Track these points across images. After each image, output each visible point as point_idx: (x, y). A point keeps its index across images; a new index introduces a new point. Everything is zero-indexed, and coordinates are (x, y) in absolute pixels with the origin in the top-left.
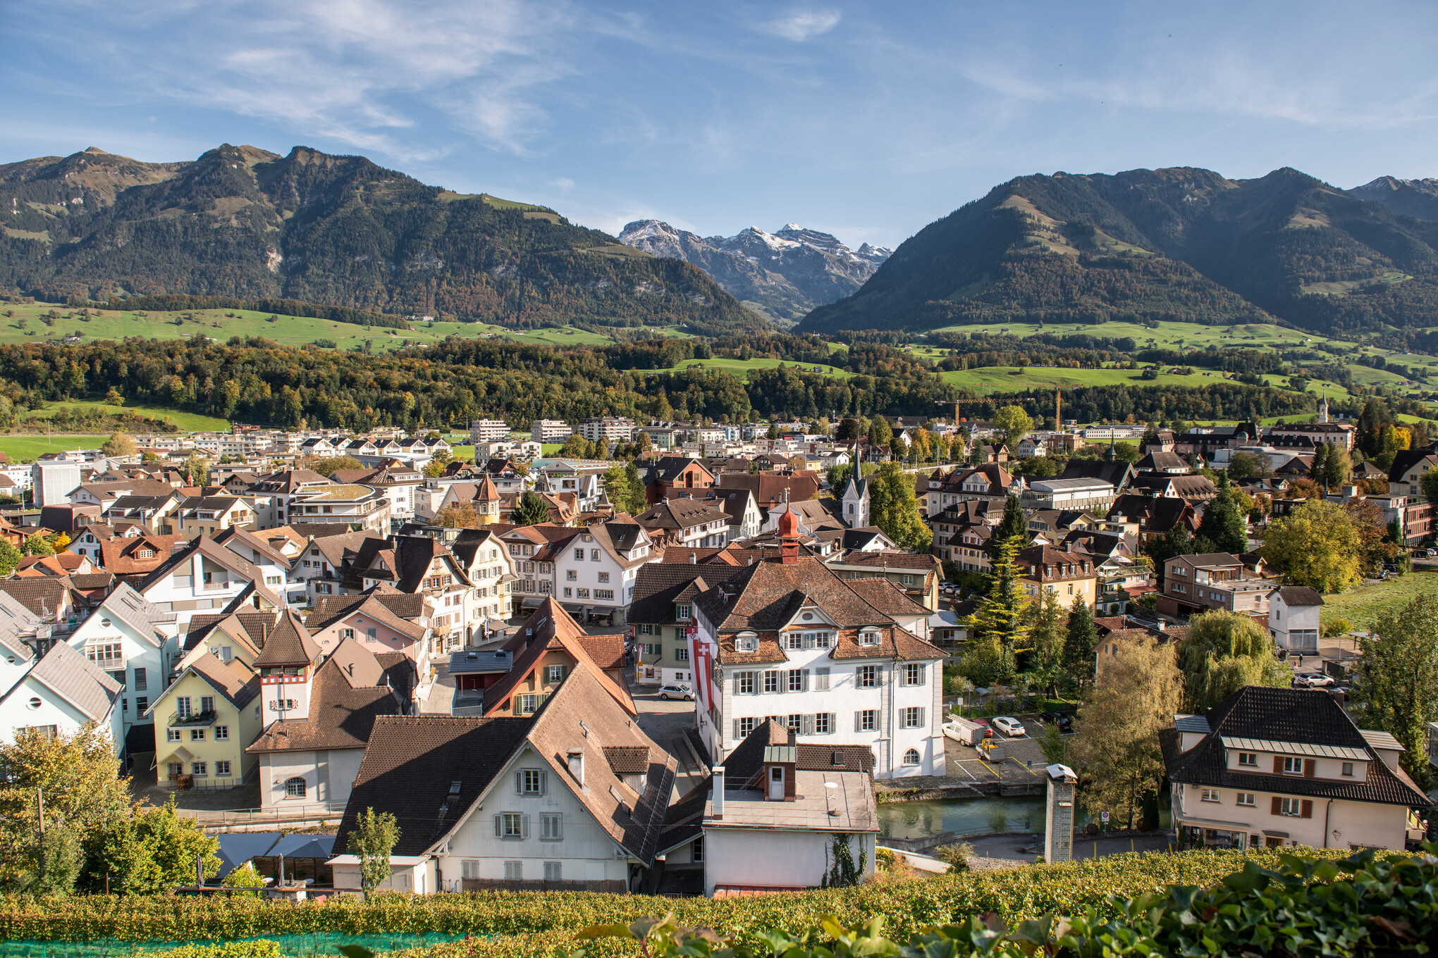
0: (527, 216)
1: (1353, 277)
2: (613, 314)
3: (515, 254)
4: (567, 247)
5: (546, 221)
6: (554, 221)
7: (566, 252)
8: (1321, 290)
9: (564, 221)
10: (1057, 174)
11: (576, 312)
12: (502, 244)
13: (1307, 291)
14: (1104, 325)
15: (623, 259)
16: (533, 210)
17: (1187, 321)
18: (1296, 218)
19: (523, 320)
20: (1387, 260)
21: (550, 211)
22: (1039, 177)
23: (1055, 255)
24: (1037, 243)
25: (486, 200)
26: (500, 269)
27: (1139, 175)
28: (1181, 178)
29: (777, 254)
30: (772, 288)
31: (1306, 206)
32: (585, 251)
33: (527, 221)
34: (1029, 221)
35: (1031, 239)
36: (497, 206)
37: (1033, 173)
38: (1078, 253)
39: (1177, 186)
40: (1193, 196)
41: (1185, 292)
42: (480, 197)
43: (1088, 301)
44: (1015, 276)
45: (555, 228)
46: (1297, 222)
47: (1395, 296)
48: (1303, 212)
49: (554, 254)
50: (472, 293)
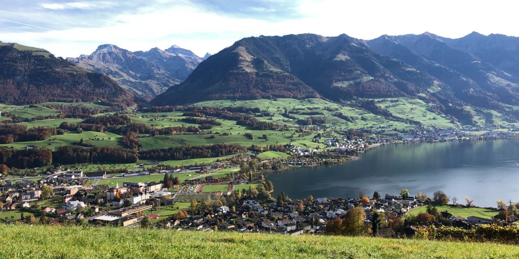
0: (34, 54)
1: (353, 79)
2: (69, 97)
3: (26, 71)
4: (51, 68)
5: (43, 56)
6: (47, 56)
7: (51, 70)
8: (339, 85)
9: (52, 56)
10: (260, 36)
11: (52, 96)
12: (21, 66)
13: (335, 85)
14: (259, 100)
15: (75, 73)
16: (37, 51)
17: (289, 97)
18: (339, 56)
19: (26, 100)
20: (366, 72)
21: (46, 51)
22: (252, 38)
23: (247, 73)
24: (241, 67)
25: (15, 47)
26: (19, 78)
27: (291, 37)
28: (306, 38)
29: (166, 58)
30: (162, 74)
31: (344, 50)
32: (59, 70)
33: (34, 56)
34: (241, 58)
35: (240, 66)
36: (20, 49)
37: (250, 36)
38: (256, 71)
39: (304, 41)
40: (309, 45)
41: (291, 86)
42: (13, 44)
43: (254, 91)
44: (231, 81)
45: (47, 60)
46: (338, 57)
47: (362, 87)
48: (342, 53)
49: (45, 71)
50: (4, 88)
